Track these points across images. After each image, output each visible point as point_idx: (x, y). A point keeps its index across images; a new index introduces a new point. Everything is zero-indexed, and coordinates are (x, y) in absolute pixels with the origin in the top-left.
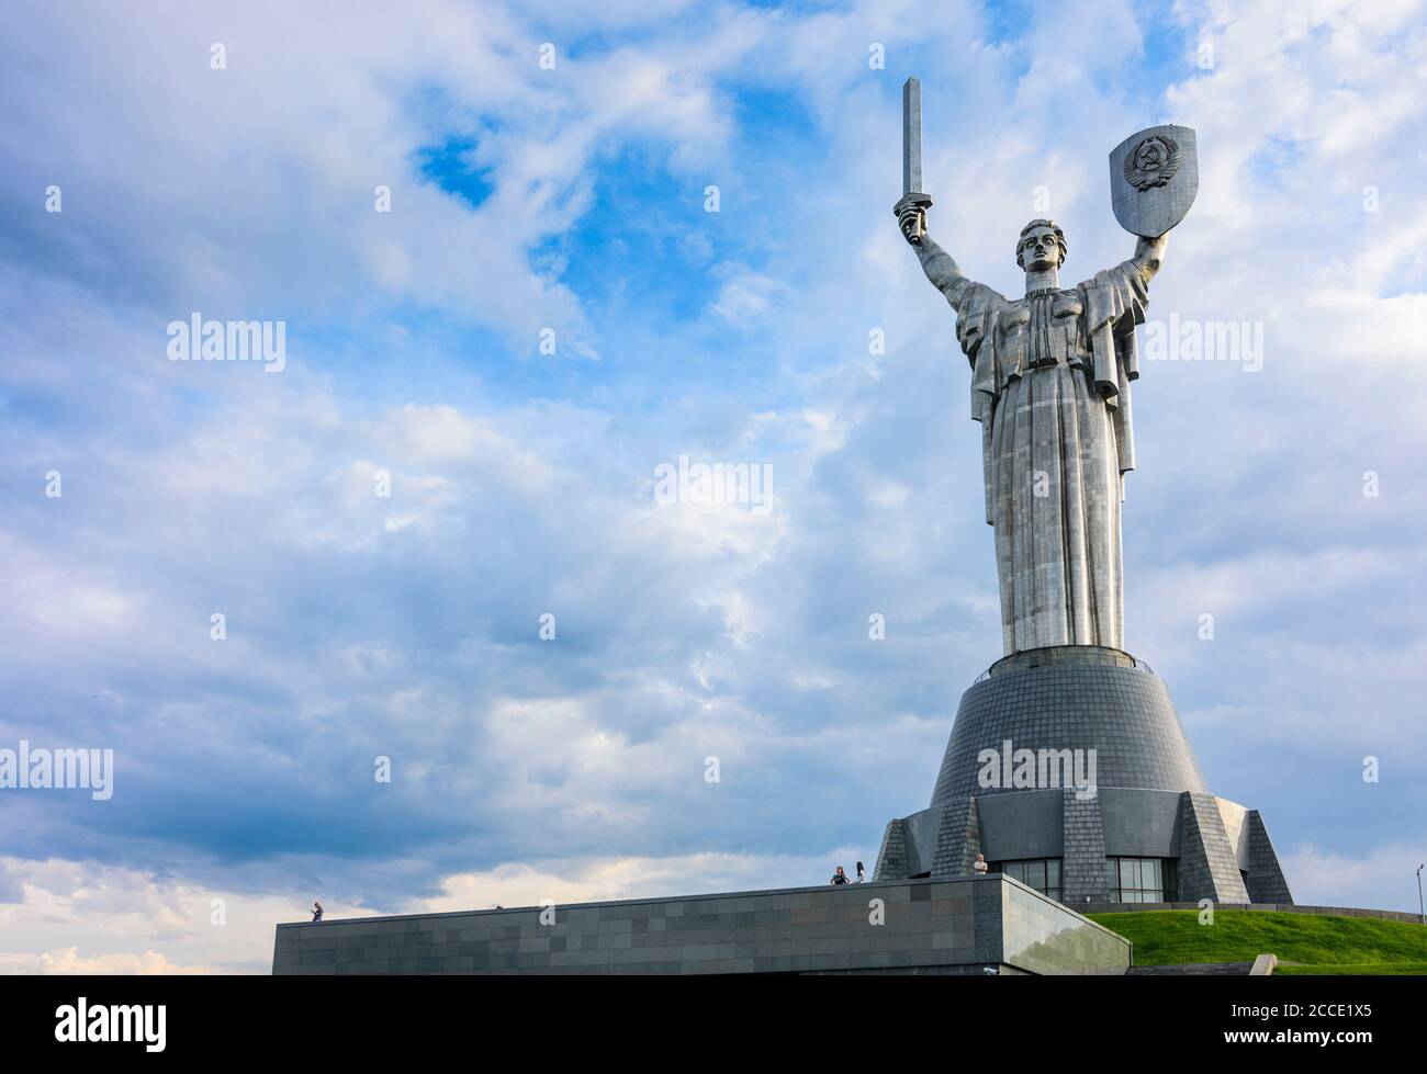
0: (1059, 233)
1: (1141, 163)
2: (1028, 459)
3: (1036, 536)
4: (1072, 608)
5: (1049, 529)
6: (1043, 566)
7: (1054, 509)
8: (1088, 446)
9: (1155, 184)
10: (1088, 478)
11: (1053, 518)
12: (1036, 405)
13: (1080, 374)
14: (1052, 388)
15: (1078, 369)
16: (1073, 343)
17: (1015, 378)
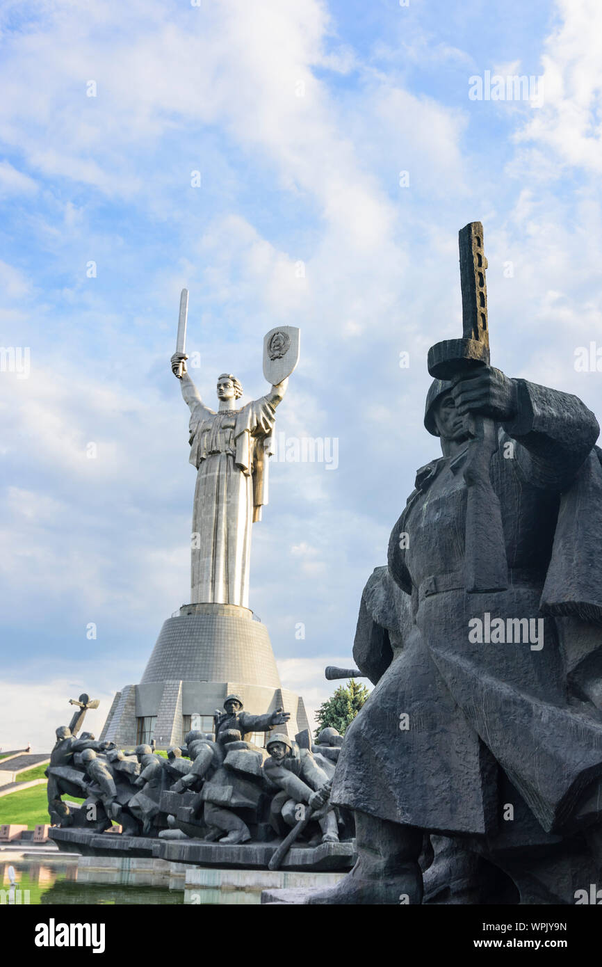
1: (273, 345)
5: (208, 540)
6: (203, 560)
7: (210, 530)
8: (230, 497)
9: (277, 357)
11: (210, 534)
12: (209, 474)
13: (231, 458)
14: (216, 466)
15: (230, 456)
16: (228, 442)
17: (203, 459)
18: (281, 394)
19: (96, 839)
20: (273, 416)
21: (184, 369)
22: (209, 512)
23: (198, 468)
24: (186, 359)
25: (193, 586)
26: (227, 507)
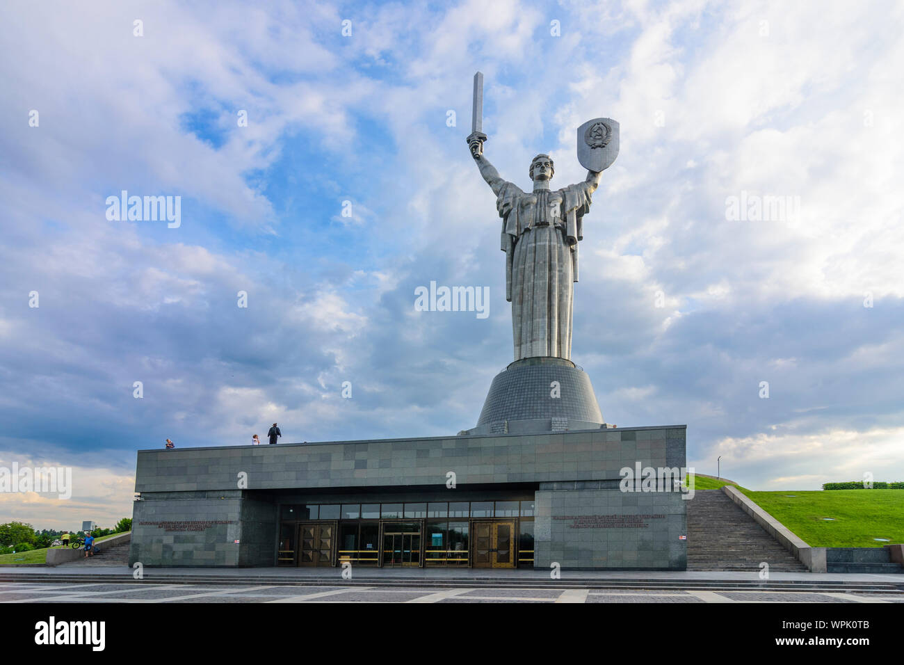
0: (552, 162)
1: (594, 134)
2: (533, 269)
3: (535, 306)
4: (550, 340)
5: (541, 303)
6: (537, 320)
7: (544, 294)
9: (600, 146)
12: (538, 243)
14: (546, 236)
15: (559, 229)
17: (528, 230)
22: (541, 278)
26: (559, 275)
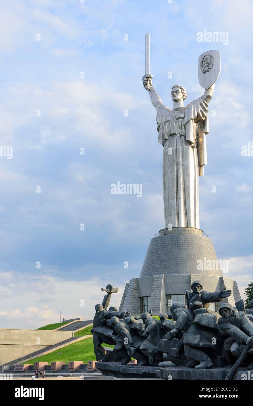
1: (204, 63)
3: (169, 192)
5: (173, 189)
6: (171, 201)
7: (174, 183)
8: (184, 162)
9: (207, 71)
10: (183, 172)
11: (174, 185)
13: (183, 137)
14: (174, 144)
15: (182, 136)
16: (180, 128)
17: (166, 139)
18: (211, 94)
19: (123, 368)
20: (207, 109)
21: (150, 85)
22: (172, 172)
23: (164, 145)
24: (151, 78)
25: (166, 217)
26: (183, 168)
